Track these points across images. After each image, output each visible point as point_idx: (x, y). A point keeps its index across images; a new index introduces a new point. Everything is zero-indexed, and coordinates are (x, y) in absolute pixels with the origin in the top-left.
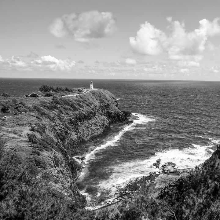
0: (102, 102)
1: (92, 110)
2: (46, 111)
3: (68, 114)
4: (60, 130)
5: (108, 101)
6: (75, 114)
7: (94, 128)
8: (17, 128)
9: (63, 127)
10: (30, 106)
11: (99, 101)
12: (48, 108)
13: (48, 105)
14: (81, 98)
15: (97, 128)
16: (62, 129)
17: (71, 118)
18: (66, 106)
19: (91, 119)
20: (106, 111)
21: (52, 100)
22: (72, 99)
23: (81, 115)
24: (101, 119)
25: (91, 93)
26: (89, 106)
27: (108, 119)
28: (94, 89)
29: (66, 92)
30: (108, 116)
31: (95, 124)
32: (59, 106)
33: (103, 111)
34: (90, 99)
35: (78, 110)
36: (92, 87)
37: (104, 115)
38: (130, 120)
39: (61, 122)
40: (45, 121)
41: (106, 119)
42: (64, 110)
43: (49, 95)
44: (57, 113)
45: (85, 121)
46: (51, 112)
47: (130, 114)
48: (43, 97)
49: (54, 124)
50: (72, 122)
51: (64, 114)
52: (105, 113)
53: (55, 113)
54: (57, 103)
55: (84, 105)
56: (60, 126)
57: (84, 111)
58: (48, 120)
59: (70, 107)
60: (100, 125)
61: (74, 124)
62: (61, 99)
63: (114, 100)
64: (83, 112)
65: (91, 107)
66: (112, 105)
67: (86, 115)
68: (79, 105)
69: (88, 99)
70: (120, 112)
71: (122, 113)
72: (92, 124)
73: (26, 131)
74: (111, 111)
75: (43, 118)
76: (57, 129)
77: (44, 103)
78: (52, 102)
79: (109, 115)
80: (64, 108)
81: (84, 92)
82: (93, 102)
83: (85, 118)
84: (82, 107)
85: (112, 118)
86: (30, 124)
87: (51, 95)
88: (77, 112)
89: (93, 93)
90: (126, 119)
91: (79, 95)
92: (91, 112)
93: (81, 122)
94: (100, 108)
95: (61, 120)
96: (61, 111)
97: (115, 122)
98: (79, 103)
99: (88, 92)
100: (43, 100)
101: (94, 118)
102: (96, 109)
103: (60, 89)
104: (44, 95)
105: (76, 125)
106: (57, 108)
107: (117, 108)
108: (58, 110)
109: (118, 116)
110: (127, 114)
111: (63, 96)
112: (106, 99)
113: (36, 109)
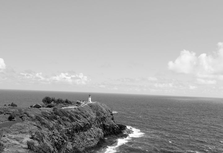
0: (98, 114)
1: (88, 122)
2: (46, 121)
3: (66, 125)
4: (57, 139)
5: (104, 114)
6: (72, 125)
7: (89, 139)
8: (20, 136)
9: (60, 136)
10: (33, 116)
11: (96, 114)
12: (48, 118)
13: (49, 115)
14: (79, 110)
15: (92, 139)
16: (59, 139)
17: (68, 128)
18: (65, 117)
19: (87, 130)
20: (101, 123)
21: (52, 111)
22: (70, 111)
23: (78, 126)
24: (96, 131)
25: (88, 106)
26: (85, 118)
27: (103, 132)
28: (92, 102)
29: (66, 103)
30: (103, 129)
31: (90, 136)
32: (58, 117)
33: (99, 124)
34: (88, 111)
35: (75, 122)
36: (90, 100)
37: (100, 128)
38: (125, 133)
39: (59, 132)
40: (45, 131)
41: (101, 131)
42: (62, 121)
43: (50, 107)
44: (55, 124)
45: (81, 132)
46: (50, 122)
47: (125, 128)
48: (44, 108)
49: (53, 133)
50: (69, 133)
51: (62, 125)
52: (100, 126)
53: (54, 123)
54: (57, 114)
55: (81, 117)
56: (57, 136)
57: (81, 122)
58: (47, 129)
59: (68, 118)
60: (95, 137)
61: (71, 135)
62: (61, 111)
63: (110, 114)
64: (80, 124)
65: (88, 119)
66: (107, 118)
67: (83, 126)
68: (77, 117)
69: (86, 112)
70: (115, 125)
71: (118, 126)
72: (88, 135)
73: (27, 138)
74: (106, 124)
75: (43, 127)
76: (55, 138)
77: (45, 113)
78: (52, 113)
79: (104, 127)
80: (63, 119)
81: (82, 105)
82: (90, 114)
83: (81, 129)
84: (79, 119)
85: (107, 131)
86: (31, 132)
87: (52, 107)
88: (74, 123)
89: (91, 106)
90: (121, 132)
91: (77, 107)
92: (87, 124)
93: (78, 133)
94: (96, 121)
95: (58, 130)
96: (59, 122)
97: (110, 135)
98: (77, 115)
99: (86, 104)
100: (44, 111)
101: (90, 129)
102: (92, 121)
103: (60, 101)
104: (46, 106)
105: (72, 135)
106: (56, 119)
107: (112, 121)
108: (57, 121)
109: (113, 129)
110: (122, 128)
111: (62, 108)
112: (103, 112)
113: (38, 118)
